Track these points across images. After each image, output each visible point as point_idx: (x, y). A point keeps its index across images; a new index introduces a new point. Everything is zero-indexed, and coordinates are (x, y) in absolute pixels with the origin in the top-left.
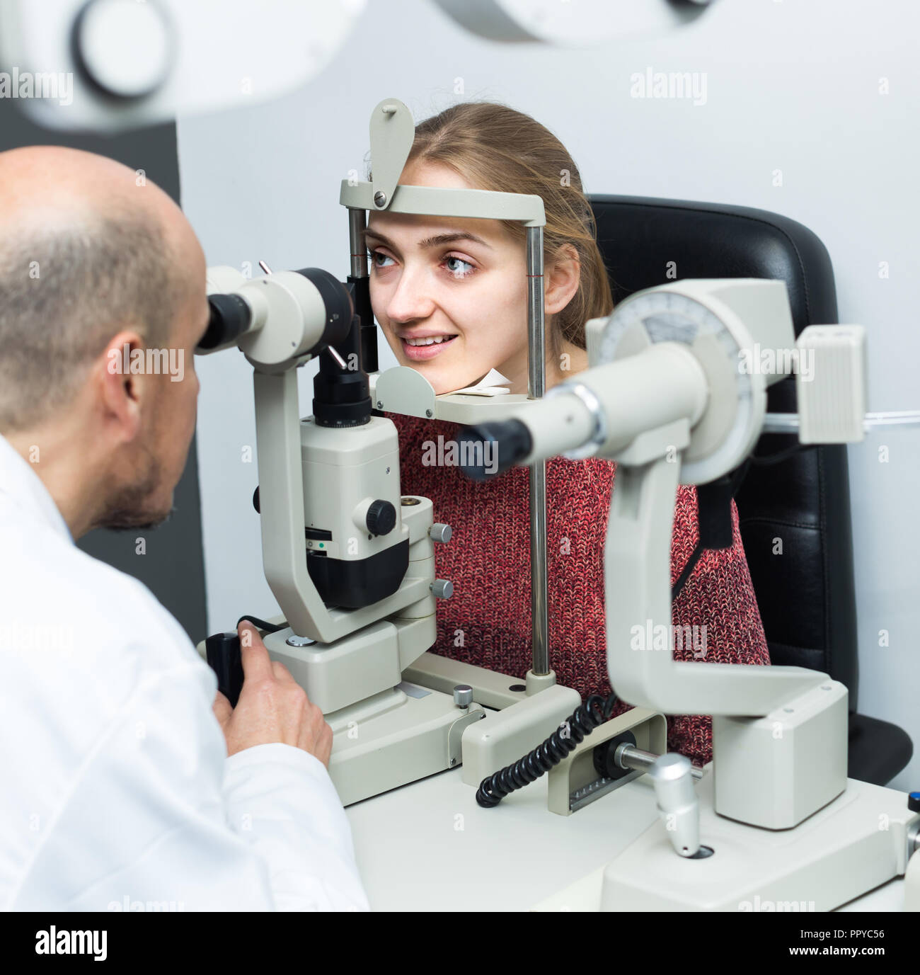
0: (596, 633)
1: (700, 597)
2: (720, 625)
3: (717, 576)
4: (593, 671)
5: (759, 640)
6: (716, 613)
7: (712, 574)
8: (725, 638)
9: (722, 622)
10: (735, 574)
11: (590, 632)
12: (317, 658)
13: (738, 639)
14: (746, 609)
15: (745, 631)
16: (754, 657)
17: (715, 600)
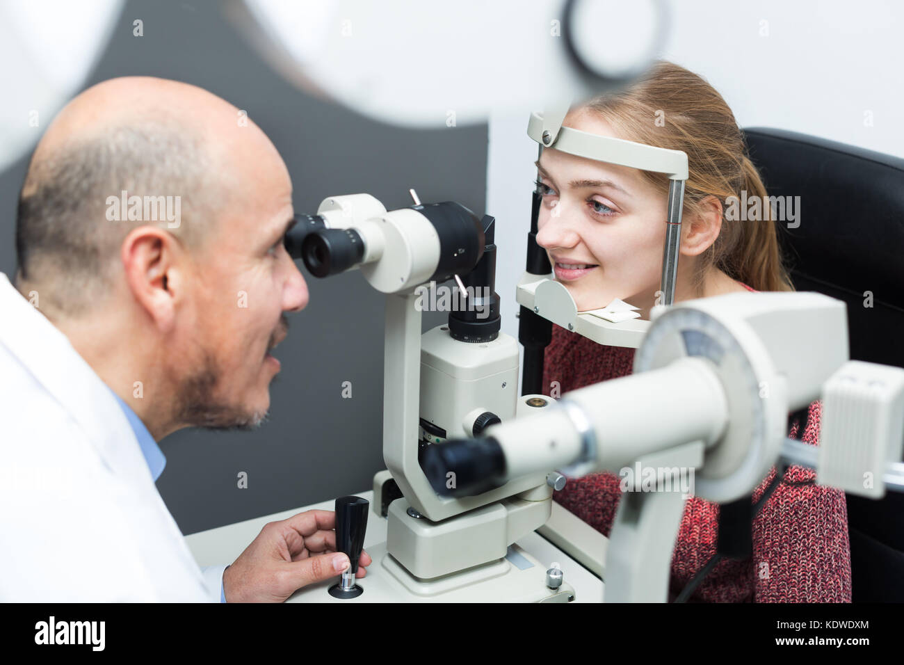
0: (701, 528)
1: (791, 520)
2: (806, 547)
3: (809, 505)
4: (694, 559)
5: (842, 562)
6: (804, 536)
7: (805, 502)
8: (808, 559)
9: (809, 544)
10: (827, 505)
11: (695, 526)
12: (425, 532)
13: (821, 561)
14: (834, 535)
15: (829, 555)
16: (833, 578)
17: (804, 524)
